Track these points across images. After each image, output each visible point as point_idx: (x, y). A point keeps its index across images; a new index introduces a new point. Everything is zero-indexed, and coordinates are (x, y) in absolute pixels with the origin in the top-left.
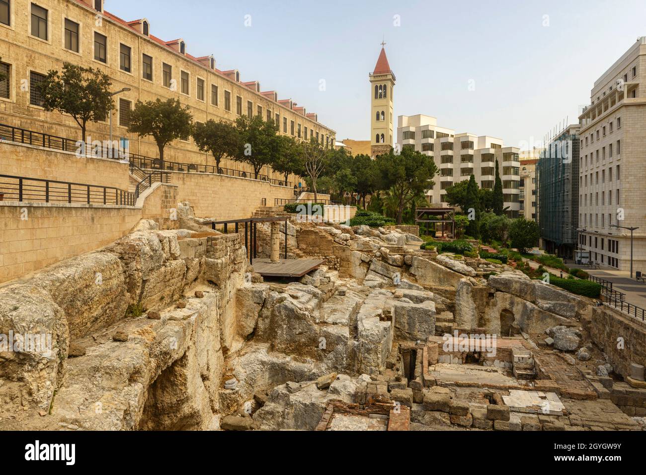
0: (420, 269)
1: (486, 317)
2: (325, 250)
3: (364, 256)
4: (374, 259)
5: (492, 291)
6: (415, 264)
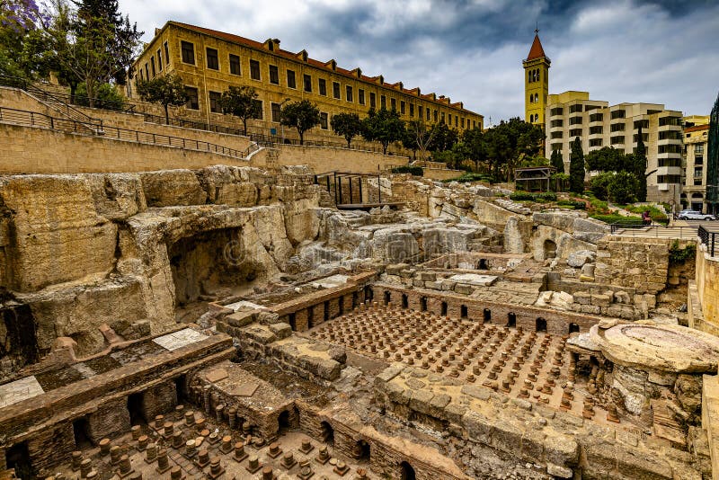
0: (480, 210)
1: (531, 245)
2: (410, 197)
3: (438, 201)
4: (445, 203)
5: (536, 224)
6: (476, 205)
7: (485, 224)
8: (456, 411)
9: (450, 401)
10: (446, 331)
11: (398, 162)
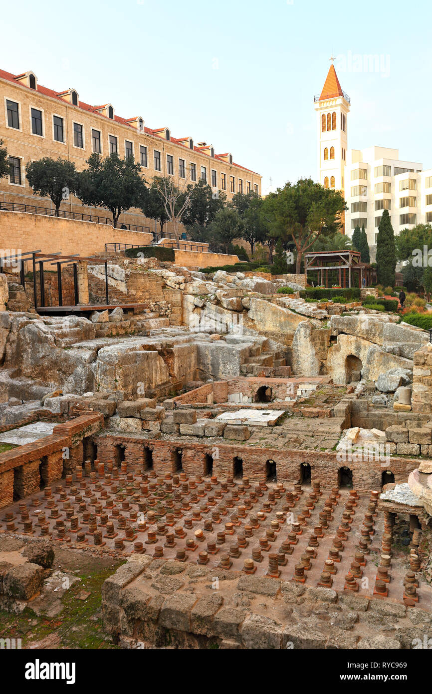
0: (258, 313)
1: (328, 364)
2: (155, 294)
3: (197, 301)
4: (208, 304)
5: (334, 333)
6: (253, 306)
7: (265, 334)
8: (231, 619)
9: (221, 605)
10: (211, 500)
11: (135, 239)
